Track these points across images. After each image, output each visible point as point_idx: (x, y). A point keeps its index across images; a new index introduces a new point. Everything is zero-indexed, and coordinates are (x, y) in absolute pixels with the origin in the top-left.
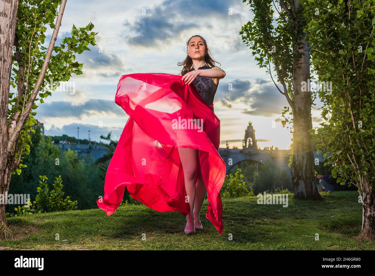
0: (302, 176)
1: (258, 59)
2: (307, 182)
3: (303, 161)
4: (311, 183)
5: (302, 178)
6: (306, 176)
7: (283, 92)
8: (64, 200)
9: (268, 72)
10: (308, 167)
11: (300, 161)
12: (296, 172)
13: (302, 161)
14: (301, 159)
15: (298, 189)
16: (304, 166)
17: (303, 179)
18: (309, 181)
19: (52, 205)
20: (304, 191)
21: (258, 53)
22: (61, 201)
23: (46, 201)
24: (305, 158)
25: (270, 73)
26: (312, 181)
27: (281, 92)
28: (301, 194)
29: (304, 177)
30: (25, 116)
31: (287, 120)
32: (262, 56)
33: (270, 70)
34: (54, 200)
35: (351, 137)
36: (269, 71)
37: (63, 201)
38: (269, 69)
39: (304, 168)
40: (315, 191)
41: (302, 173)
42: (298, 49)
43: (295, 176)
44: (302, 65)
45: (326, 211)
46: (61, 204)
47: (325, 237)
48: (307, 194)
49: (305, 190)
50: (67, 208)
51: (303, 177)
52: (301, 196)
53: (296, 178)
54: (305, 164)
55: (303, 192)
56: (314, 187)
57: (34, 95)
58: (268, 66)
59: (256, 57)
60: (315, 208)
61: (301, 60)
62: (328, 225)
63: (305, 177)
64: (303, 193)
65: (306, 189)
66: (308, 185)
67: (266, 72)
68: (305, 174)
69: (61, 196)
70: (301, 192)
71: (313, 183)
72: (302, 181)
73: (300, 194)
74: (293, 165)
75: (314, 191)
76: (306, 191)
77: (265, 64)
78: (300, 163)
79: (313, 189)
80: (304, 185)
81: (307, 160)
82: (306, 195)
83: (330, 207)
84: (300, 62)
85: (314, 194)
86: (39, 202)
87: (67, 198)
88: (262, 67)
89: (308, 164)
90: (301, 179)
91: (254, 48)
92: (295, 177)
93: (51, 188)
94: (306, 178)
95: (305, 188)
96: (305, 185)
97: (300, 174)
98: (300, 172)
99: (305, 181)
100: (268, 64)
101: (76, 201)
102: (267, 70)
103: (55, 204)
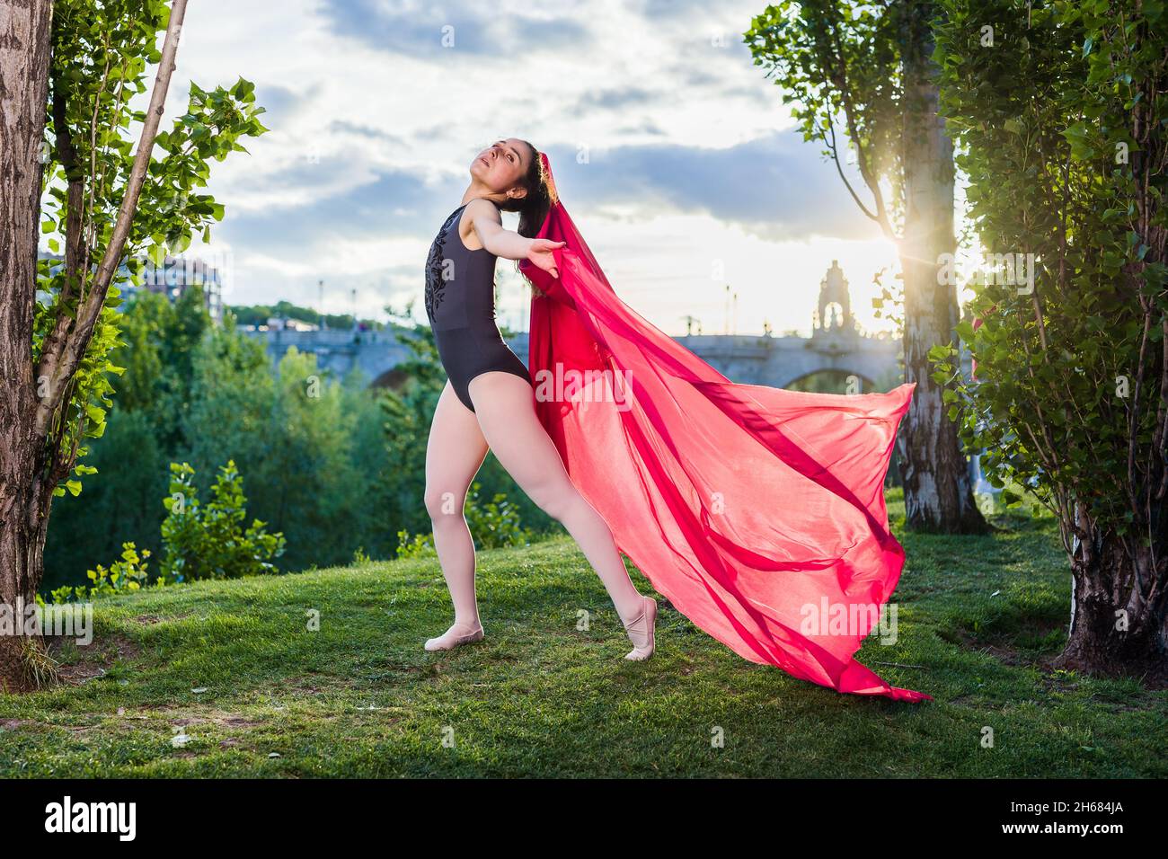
0: (928, 461)
1: (800, 116)
2: (942, 479)
3: (930, 417)
4: (955, 483)
5: (928, 469)
6: (940, 461)
7: (875, 213)
8: (244, 531)
9: (828, 153)
10: (946, 436)
11: (923, 417)
12: (910, 450)
13: (927, 419)
14: (927, 413)
15: (917, 499)
16: (934, 431)
17: (931, 471)
18: (949, 476)
19: (210, 546)
20: (935, 504)
21: (799, 97)
22: (236, 533)
23: (190, 537)
24: (937, 408)
25: (836, 157)
26: (956, 477)
27: (868, 213)
28: (926, 515)
29: (934, 463)
30: (80, 335)
31: (887, 296)
32: (812, 106)
33: (834, 148)
34: (215, 529)
35: (1035, 375)
36: (832, 151)
37: (243, 535)
38: (831, 145)
39: (935, 439)
40: (967, 504)
41: (927, 452)
42: (918, 84)
43: (907, 462)
44: (928, 134)
45: (987, 571)
46: (237, 544)
47: (951, 667)
48: (943, 513)
49: (937, 501)
50: (252, 555)
51: (931, 464)
52: (924, 519)
53: (912, 468)
54: (936, 425)
55: (930, 508)
56: (963, 494)
57: (104, 273)
58: (828, 135)
59: (794, 110)
60: (955, 562)
61: (926, 119)
62: (976, 624)
63: (938, 465)
64: (932, 513)
65: (940, 500)
66: (945, 489)
67: (824, 154)
68: (937, 457)
69: (237, 520)
70: (926, 510)
71: (961, 481)
72: (929, 475)
73: (923, 514)
74: (902, 428)
75: (963, 506)
76: (940, 505)
77: (821, 130)
78: (923, 422)
79: (962, 499)
80: (935, 486)
81: (942, 413)
82: (939, 518)
83: (1003, 558)
84: (923, 123)
85: (963, 512)
86: (173, 539)
87: (254, 525)
88: (813, 138)
89: (946, 426)
90: (925, 471)
91: (787, 83)
92: (908, 466)
93: (207, 497)
94: (940, 466)
95: (937, 497)
96: (938, 489)
97: (924, 457)
98: (924, 449)
99: (937, 477)
100: (830, 130)
101: (280, 534)
102: (826, 149)
103: (219, 542)
